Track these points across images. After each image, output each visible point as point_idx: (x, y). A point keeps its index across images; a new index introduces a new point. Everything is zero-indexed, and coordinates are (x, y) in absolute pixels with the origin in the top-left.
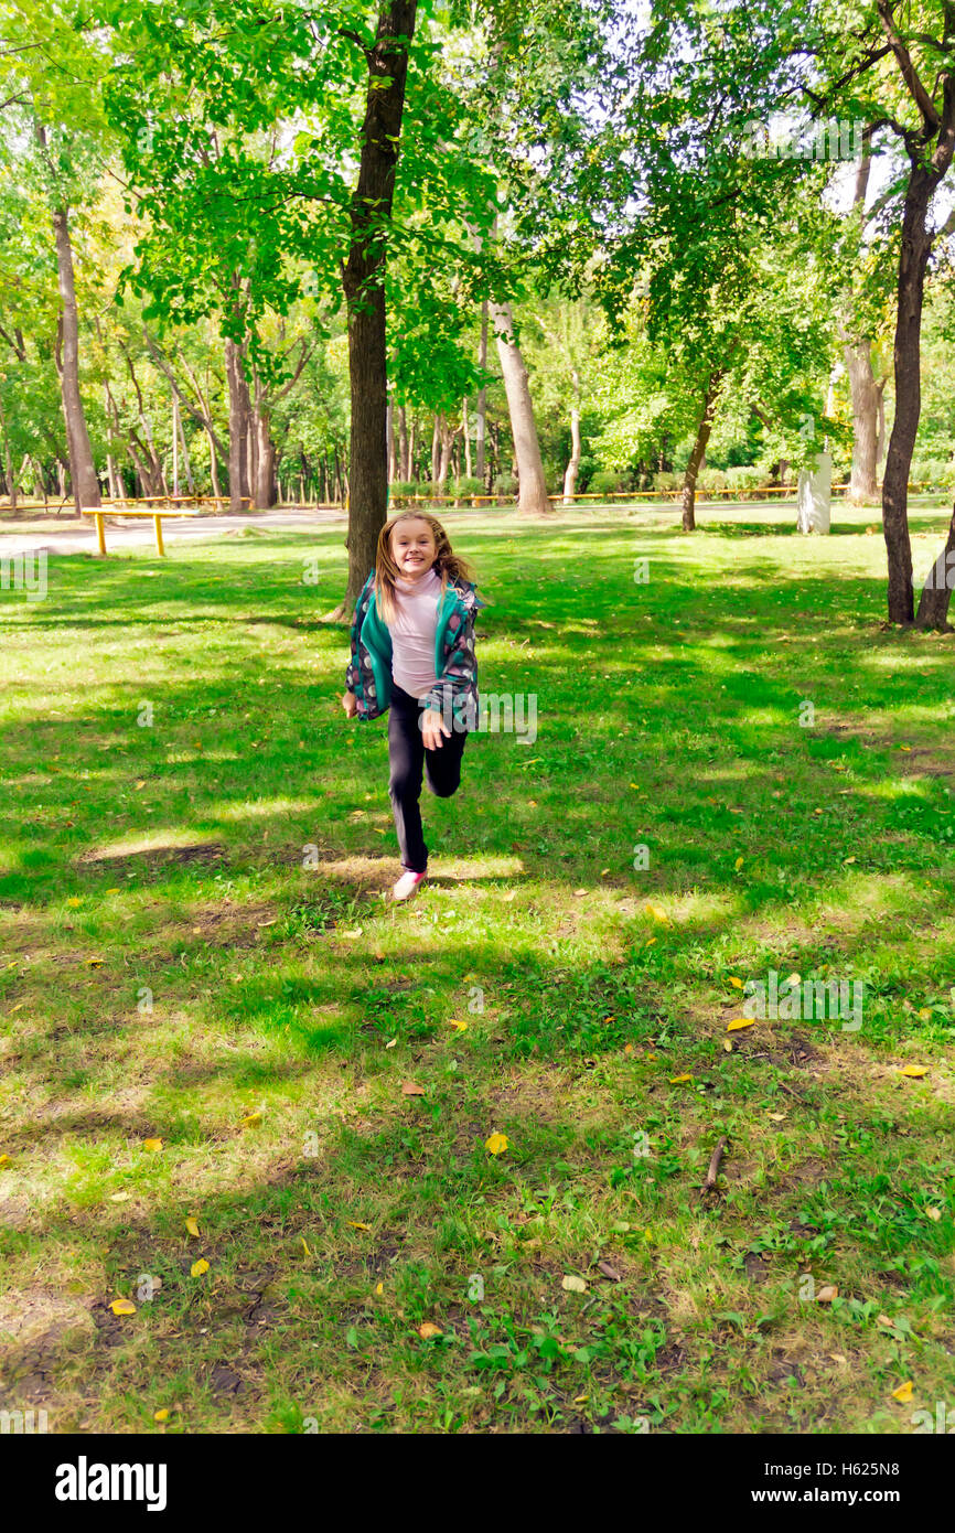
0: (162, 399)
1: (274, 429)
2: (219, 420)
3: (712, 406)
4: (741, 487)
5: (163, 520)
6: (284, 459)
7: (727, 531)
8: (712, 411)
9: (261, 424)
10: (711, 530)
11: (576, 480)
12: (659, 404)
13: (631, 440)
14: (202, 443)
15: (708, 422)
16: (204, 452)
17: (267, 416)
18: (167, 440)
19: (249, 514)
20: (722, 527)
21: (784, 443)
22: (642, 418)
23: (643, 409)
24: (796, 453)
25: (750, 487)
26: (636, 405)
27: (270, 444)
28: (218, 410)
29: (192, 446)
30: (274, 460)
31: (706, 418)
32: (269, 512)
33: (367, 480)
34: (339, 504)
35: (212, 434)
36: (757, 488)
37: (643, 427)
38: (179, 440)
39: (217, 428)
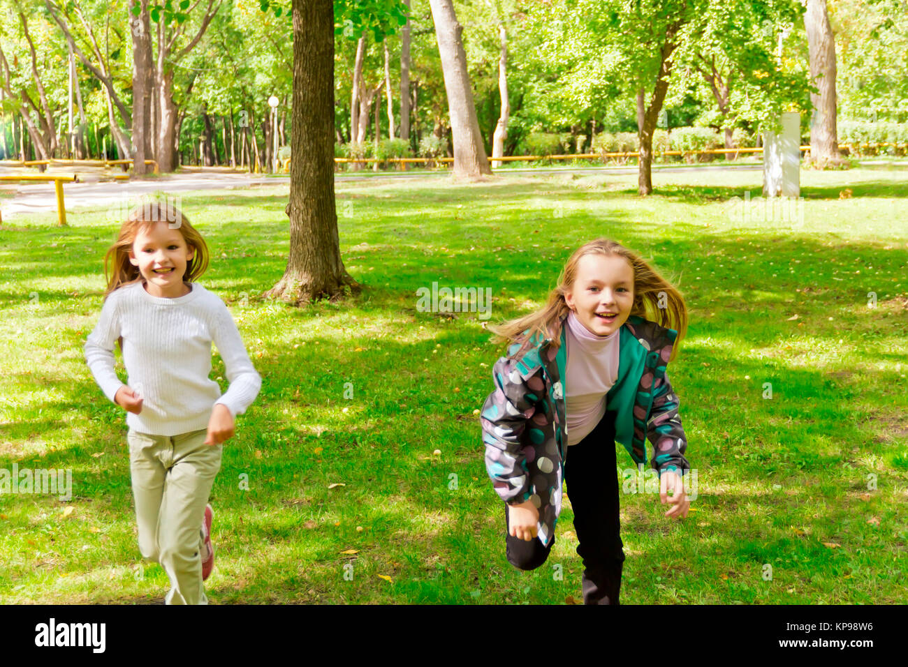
0: (58, 57)
1: (177, 87)
2: (118, 79)
3: (670, 59)
4: (687, 148)
5: (65, 186)
6: (185, 120)
7: (686, 194)
8: (669, 65)
9: (164, 83)
10: (668, 194)
11: (505, 142)
12: (612, 57)
13: (582, 97)
14: (100, 103)
15: (665, 78)
16: (101, 113)
17: (169, 74)
18: (61, 101)
19: (154, 179)
20: (679, 191)
21: (748, 102)
22: (595, 72)
23: (595, 64)
24: (760, 114)
25: (697, 149)
26: (586, 59)
27: (172, 104)
28: (117, 68)
29: (88, 107)
30: (175, 119)
31: (662, 74)
32: (173, 175)
33: (312, 138)
34: (248, 168)
35: (112, 94)
36: (704, 150)
37: (596, 82)
38: (75, 101)
39: (117, 87)
